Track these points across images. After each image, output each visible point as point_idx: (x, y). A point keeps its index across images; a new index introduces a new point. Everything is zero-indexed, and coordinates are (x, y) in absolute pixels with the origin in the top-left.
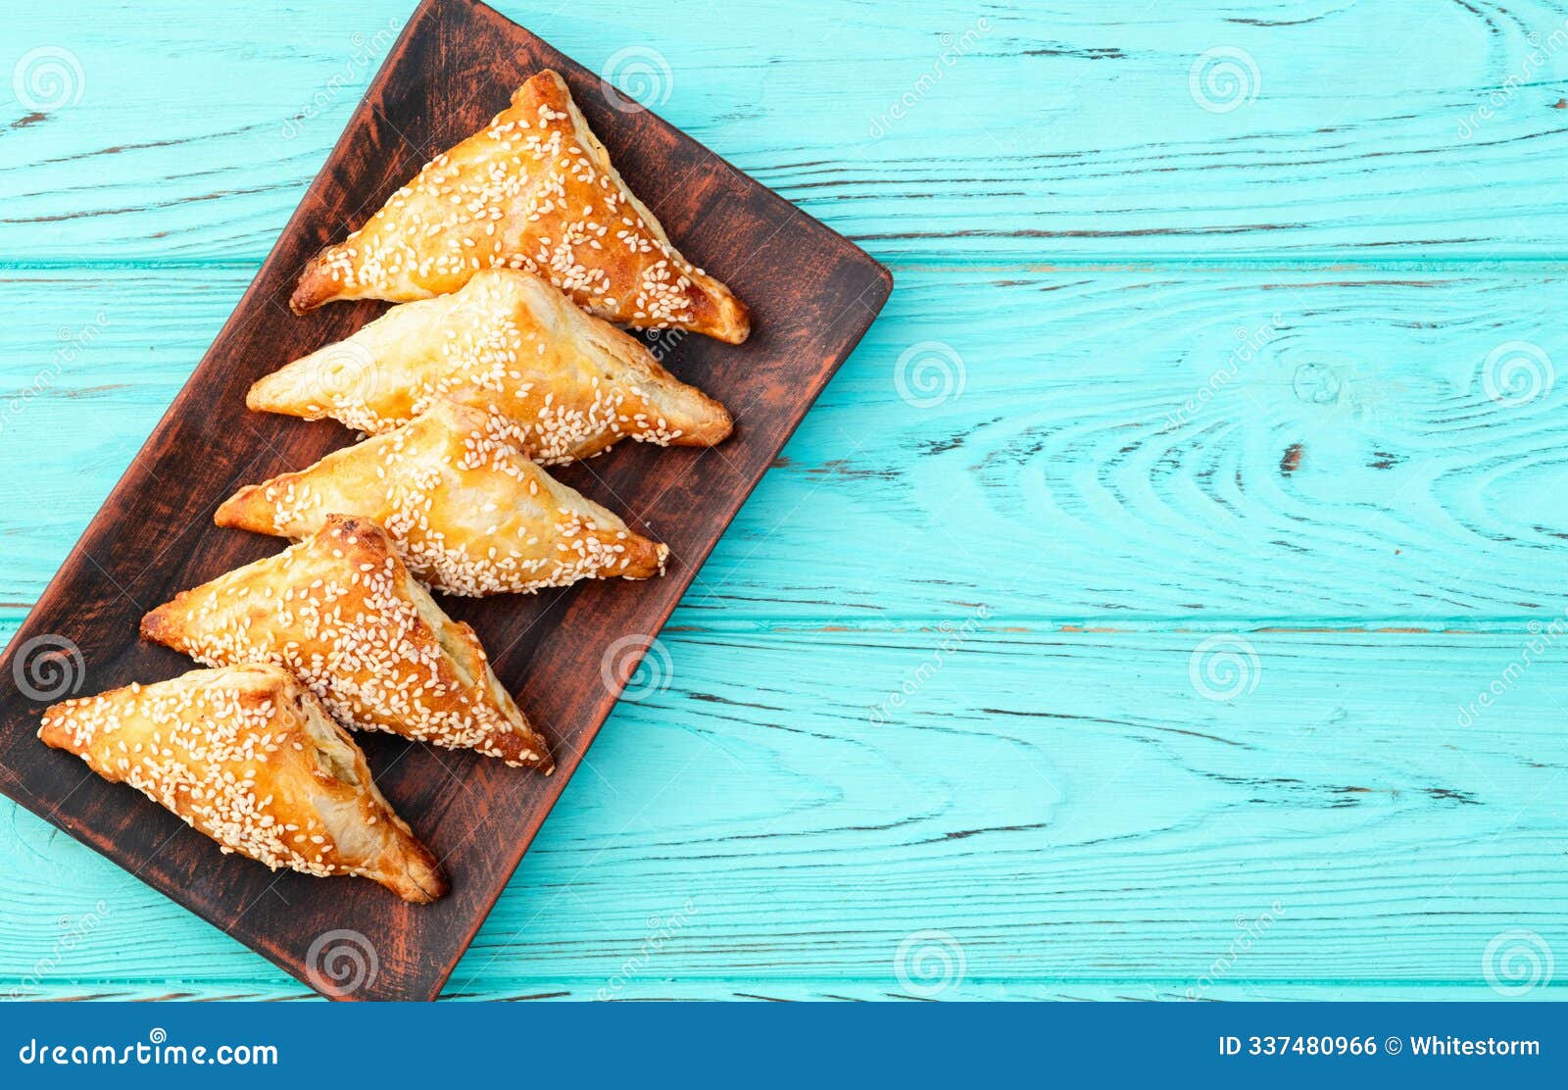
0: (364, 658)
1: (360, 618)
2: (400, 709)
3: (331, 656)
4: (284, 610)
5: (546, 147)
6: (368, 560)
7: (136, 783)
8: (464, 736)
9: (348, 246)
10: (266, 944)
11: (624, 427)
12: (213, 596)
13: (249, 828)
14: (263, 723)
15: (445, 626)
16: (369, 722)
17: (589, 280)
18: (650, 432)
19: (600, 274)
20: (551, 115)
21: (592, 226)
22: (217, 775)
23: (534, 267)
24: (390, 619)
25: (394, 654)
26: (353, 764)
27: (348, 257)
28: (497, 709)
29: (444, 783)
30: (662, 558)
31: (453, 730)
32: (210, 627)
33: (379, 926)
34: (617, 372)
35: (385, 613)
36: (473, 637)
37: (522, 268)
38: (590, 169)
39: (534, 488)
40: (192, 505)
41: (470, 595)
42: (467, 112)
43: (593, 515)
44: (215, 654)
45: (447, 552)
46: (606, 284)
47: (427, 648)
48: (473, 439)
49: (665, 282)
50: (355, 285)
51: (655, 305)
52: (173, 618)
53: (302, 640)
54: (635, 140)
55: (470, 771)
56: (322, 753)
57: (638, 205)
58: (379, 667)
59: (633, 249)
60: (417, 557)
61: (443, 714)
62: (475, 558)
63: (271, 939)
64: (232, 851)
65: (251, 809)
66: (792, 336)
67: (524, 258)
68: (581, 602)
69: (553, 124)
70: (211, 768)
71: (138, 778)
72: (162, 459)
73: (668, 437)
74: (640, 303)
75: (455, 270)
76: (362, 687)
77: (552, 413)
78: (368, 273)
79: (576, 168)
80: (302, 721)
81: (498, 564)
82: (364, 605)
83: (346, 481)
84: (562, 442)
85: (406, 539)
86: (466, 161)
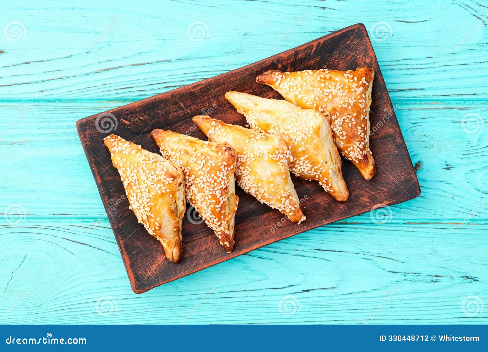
0: (206, 186)
1: (213, 175)
2: (204, 207)
3: (197, 179)
4: (194, 157)
5: (357, 89)
6: (227, 162)
7: (120, 172)
8: (215, 226)
9: (284, 74)
10: (120, 239)
11: (319, 178)
12: (178, 138)
13: (141, 207)
14: (167, 183)
15: (233, 194)
16: (193, 203)
17: (341, 133)
18: (325, 185)
19: (345, 133)
20: (364, 82)
21: (353, 119)
22: (144, 187)
23: (329, 118)
24: (220, 181)
25: (214, 191)
26: (181, 211)
27: (282, 77)
28: (229, 226)
29: (199, 233)
30: (302, 220)
31: (213, 222)
32: (171, 146)
33: (153, 257)
34: (329, 163)
35: (220, 179)
36: (237, 203)
37: (326, 116)
38: (364, 104)
39: (284, 176)
40: (190, 110)
41: (244, 190)
42: (342, 63)
43: (293, 195)
44: (167, 154)
45: (248, 175)
46: (345, 137)
47: (224, 197)
48: (279, 151)
49: (360, 148)
50: (278, 86)
51: (353, 153)
52: (163, 136)
53: (193, 169)
54: (380, 104)
55: (208, 235)
56: (175, 202)
57: (368, 123)
58: (208, 191)
59: (359, 133)
60: (239, 170)
61: (214, 217)
62: (254, 183)
63: (122, 239)
64: (132, 209)
65: (146, 203)
66: (382, 188)
67: (329, 114)
68: (271, 214)
69: (363, 85)
70: (144, 184)
71: (122, 171)
72: (192, 92)
73: (328, 190)
74: (349, 149)
75: (308, 103)
76: (199, 193)
77: (304, 160)
78: (284, 85)
79: (360, 101)
80: (177, 190)
81: (259, 189)
82: (217, 172)
83: (236, 136)
84: (300, 170)
85: (240, 163)
86: (333, 76)
